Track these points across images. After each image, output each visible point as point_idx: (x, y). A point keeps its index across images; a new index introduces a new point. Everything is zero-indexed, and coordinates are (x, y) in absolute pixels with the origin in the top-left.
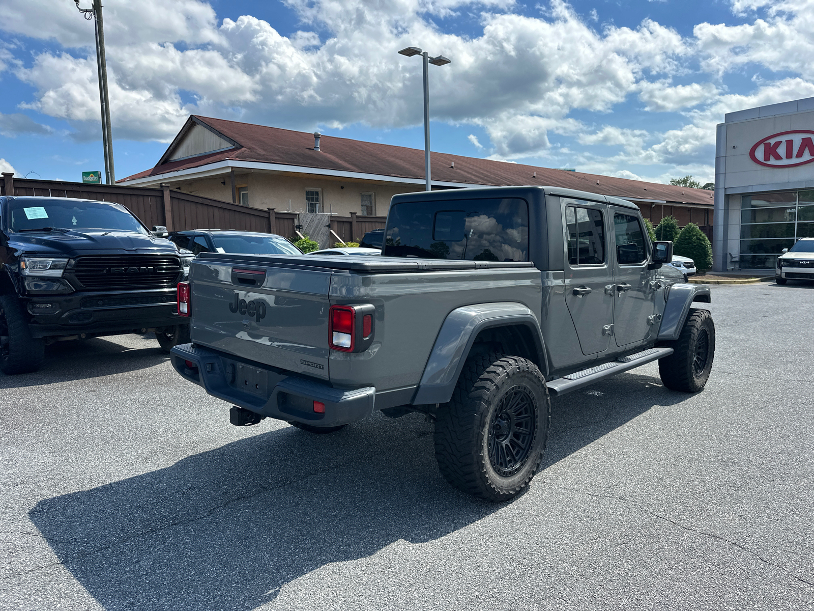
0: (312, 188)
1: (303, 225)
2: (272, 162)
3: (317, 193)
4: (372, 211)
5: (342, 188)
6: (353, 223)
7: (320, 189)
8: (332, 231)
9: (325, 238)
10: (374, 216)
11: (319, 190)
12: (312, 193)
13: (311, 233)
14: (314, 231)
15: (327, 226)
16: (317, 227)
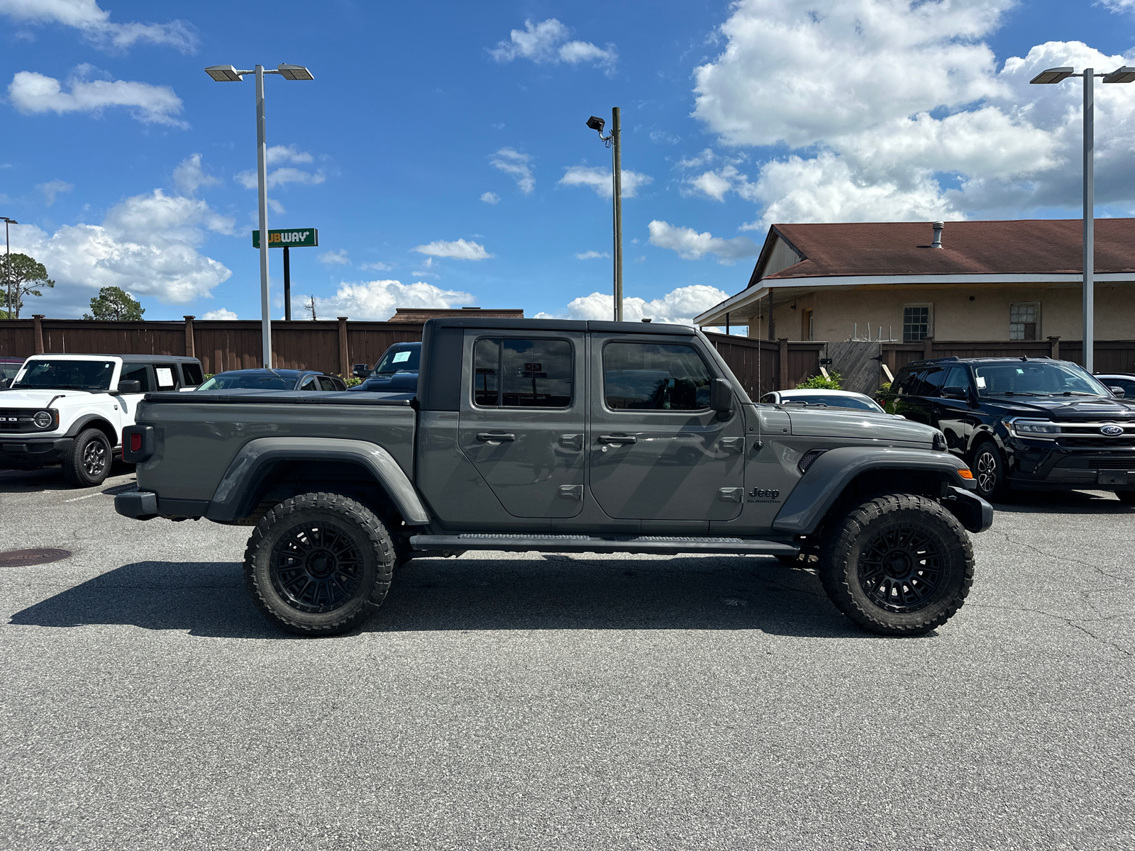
0: (915, 304)
1: (833, 358)
2: (831, 274)
3: (925, 311)
4: (1034, 331)
5: (972, 299)
6: (926, 353)
7: (931, 304)
8: (885, 367)
9: (872, 376)
10: (1038, 340)
11: (929, 305)
12: (916, 310)
13: (846, 368)
14: (852, 367)
15: (876, 359)
16: (858, 360)
